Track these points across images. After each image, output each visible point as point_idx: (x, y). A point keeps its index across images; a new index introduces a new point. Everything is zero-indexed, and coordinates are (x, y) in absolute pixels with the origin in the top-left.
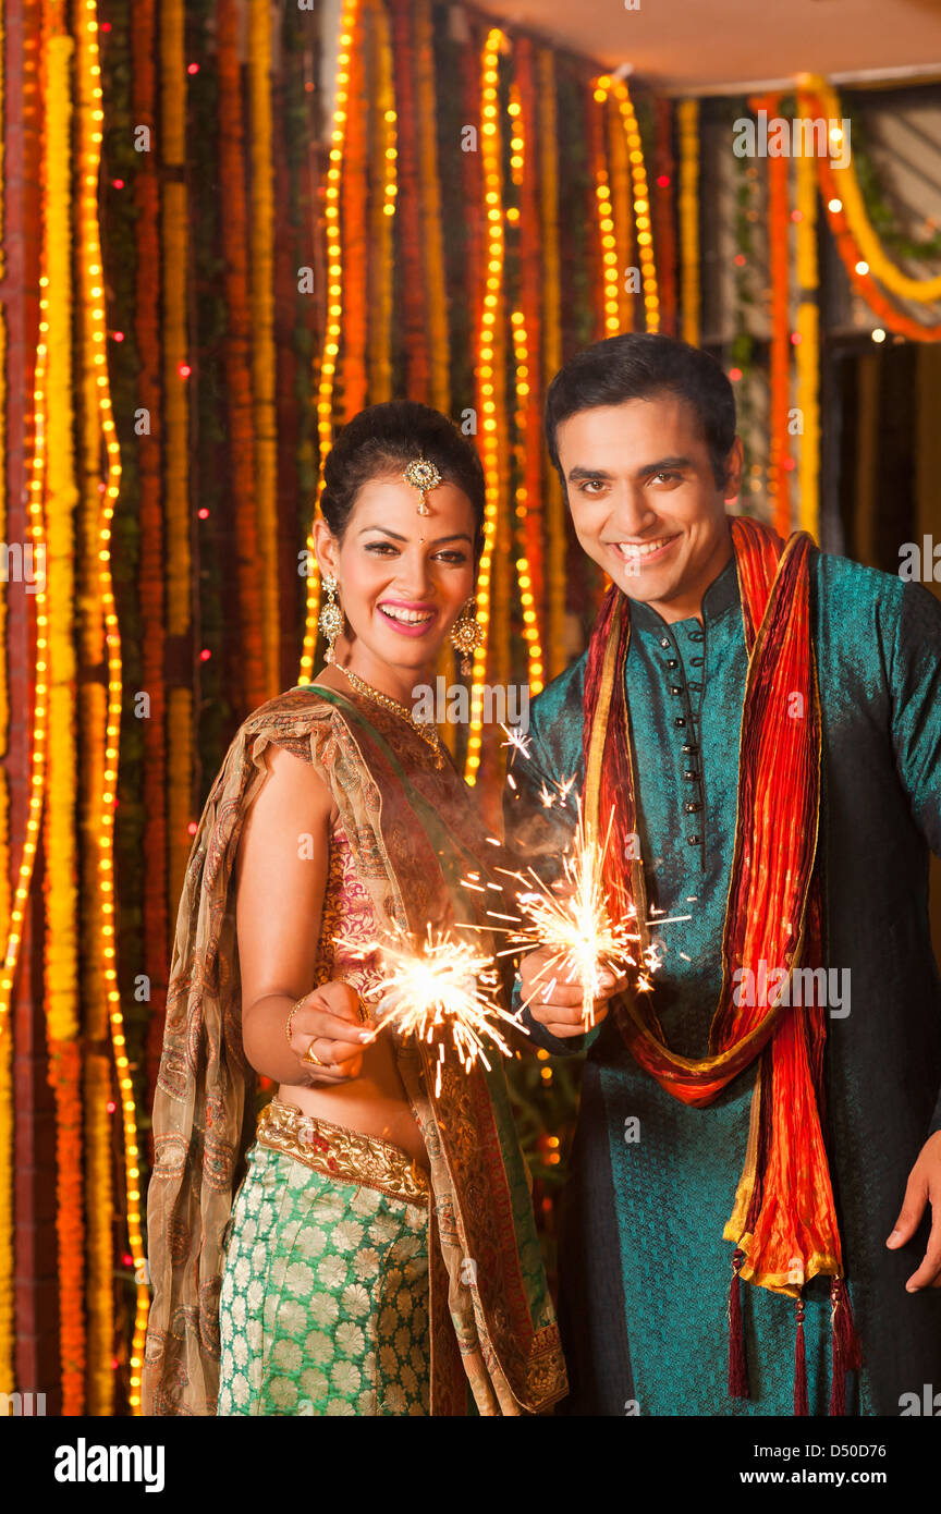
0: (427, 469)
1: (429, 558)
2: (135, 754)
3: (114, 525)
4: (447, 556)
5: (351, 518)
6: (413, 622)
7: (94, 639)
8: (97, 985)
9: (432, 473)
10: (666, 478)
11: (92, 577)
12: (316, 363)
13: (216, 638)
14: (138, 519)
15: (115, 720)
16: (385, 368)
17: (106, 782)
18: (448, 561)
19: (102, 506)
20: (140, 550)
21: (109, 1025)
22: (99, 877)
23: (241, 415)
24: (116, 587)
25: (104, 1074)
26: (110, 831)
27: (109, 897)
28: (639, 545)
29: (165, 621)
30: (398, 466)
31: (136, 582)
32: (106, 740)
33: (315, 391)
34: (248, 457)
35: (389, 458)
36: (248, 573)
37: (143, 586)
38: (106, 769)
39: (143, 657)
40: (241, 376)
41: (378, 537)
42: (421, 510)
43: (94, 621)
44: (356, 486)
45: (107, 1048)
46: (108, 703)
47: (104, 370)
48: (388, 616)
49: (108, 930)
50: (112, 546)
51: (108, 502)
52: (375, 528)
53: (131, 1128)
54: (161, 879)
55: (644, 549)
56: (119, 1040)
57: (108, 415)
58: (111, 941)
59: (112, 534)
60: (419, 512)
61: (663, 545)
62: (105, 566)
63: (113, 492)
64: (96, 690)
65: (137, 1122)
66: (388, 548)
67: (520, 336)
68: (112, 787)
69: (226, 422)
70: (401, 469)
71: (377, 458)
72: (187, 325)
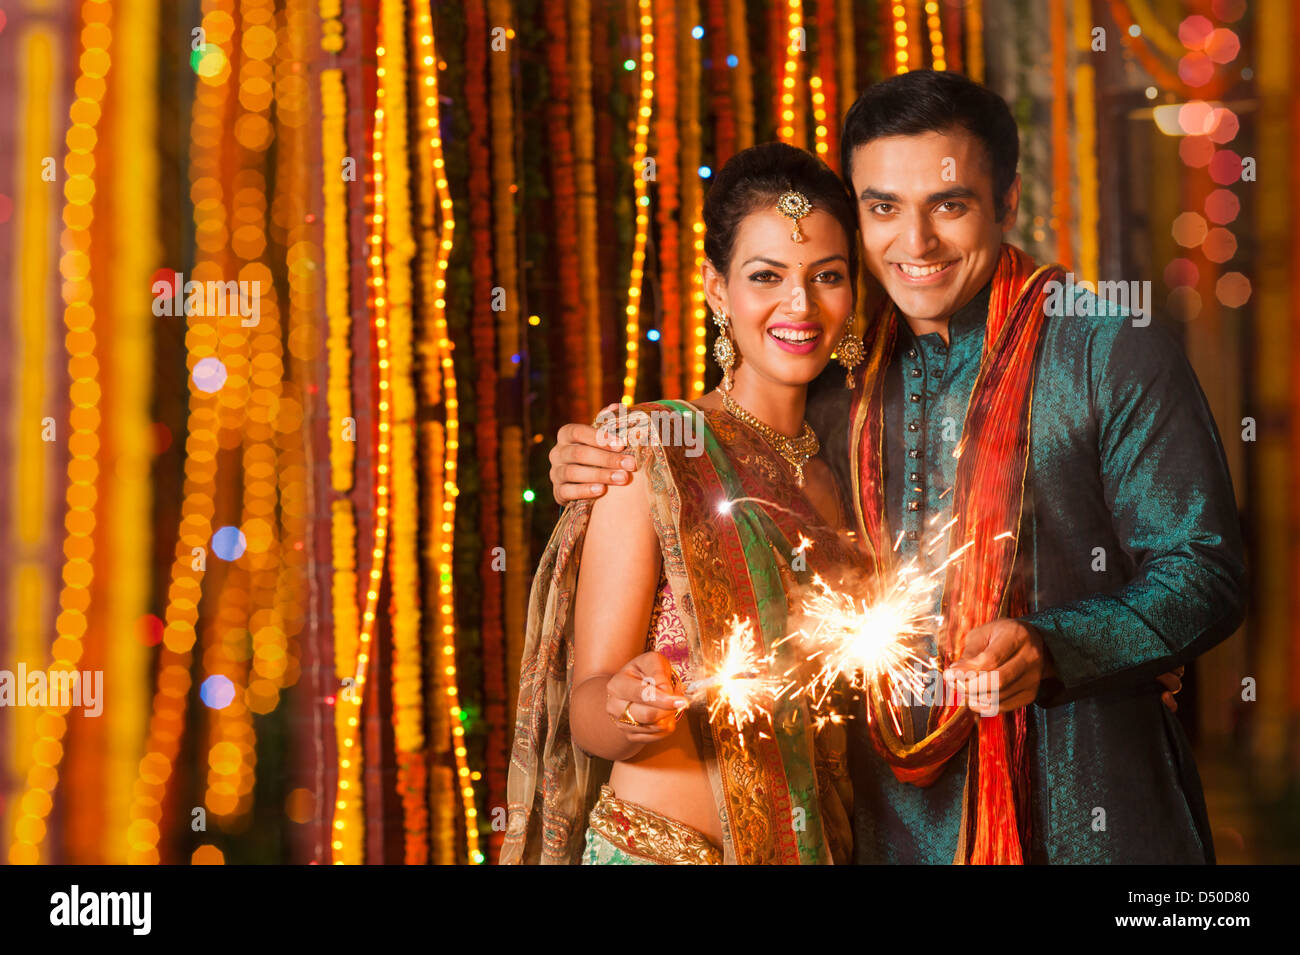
0: (797, 199)
1: (808, 282)
2: (471, 487)
3: (448, 276)
4: (826, 276)
5: (733, 255)
6: (801, 341)
7: (432, 381)
8: (440, 701)
9: (802, 202)
10: (951, 206)
11: (429, 324)
12: (631, 125)
13: (544, 379)
14: (471, 270)
15: (453, 455)
16: (695, 128)
17: (445, 513)
18: (826, 282)
19: (437, 258)
20: (472, 299)
21: (452, 738)
22: (440, 601)
23: (563, 173)
24: (452, 333)
25: (448, 783)
26: (450, 558)
27: (450, 619)
28: (920, 267)
29: (497, 364)
30: (770, 200)
31: (469, 328)
32: (444, 475)
33: (631, 152)
34: (571, 212)
35: (762, 195)
36: (572, 319)
37: (477, 332)
38: (445, 500)
39: (477, 397)
40: (563, 136)
41: (760, 266)
42: (795, 237)
43: (432, 364)
44: (734, 224)
45: (450, 759)
46: (447, 440)
47: (437, 132)
48: (778, 338)
49: (449, 650)
50: (448, 296)
51: (443, 254)
52: (756, 259)
53: (473, 834)
54: (496, 601)
55: (924, 271)
56: (461, 752)
57: (441, 173)
58: (452, 660)
59: (448, 285)
60: (793, 239)
61: (943, 269)
62: (441, 313)
63: (447, 245)
64: (435, 428)
65: (478, 827)
66: (769, 276)
67: (819, 98)
68: (451, 517)
69: (549, 182)
70: (773, 202)
71: (751, 196)
72: (513, 91)
